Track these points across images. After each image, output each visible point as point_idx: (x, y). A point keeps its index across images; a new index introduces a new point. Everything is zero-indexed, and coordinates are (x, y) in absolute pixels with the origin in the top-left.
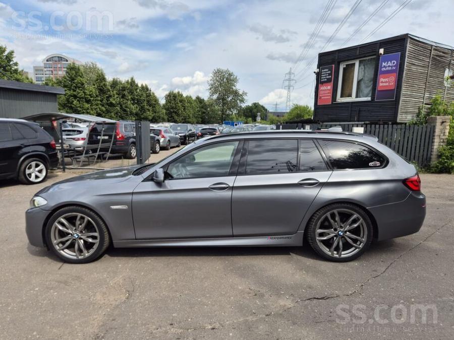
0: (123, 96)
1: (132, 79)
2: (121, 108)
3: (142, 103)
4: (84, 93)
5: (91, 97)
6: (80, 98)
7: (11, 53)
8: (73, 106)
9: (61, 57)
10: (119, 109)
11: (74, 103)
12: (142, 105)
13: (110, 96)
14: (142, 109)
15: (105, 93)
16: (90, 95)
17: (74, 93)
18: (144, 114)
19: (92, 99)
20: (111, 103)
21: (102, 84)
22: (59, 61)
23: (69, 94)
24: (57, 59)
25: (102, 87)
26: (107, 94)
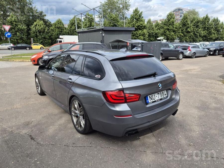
0: (197, 26)
1: (207, 15)
2: (194, 34)
3: (210, 30)
4: (173, 27)
5: (176, 29)
6: (170, 30)
7: (142, 13)
8: (166, 34)
9: (180, 9)
10: (192, 34)
11: (167, 33)
12: (210, 31)
13: (189, 27)
14: (210, 33)
15: (186, 26)
16: (176, 28)
17: (168, 28)
18: (211, 36)
19: (176, 30)
20: (188, 31)
21: (185, 21)
22: (178, 11)
23: (166, 28)
24: (177, 10)
25: (185, 22)
26: (187, 26)
